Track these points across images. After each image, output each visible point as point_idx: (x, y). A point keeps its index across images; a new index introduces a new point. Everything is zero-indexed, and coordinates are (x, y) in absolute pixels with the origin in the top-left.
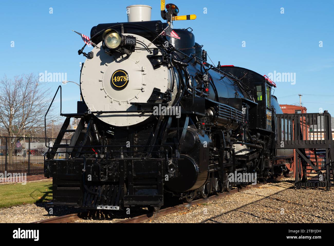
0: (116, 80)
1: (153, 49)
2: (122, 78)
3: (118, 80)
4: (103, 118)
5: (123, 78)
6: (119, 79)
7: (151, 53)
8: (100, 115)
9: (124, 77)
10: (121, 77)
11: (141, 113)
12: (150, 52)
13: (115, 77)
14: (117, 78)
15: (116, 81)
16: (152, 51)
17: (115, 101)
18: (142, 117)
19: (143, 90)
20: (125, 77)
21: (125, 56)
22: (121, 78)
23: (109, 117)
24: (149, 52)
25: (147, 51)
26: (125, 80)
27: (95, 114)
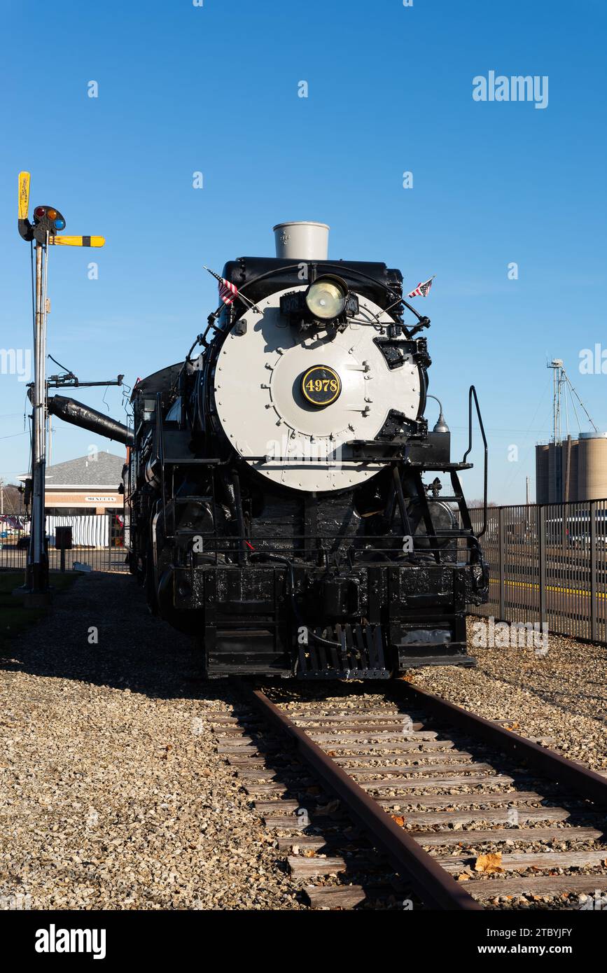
0: (312, 386)
1: (387, 325)
2: (326, 384)
3: (317, 389)
4: (270, 471)
5: (330, 385)
6: (319, 385)
7: (382, 333)
8: (263, 465)
9: (331, 383)
10: (324, 381)
11: (360, 463)
12: (381, 330)
13: (311, 382)
14: (314, 384)
15: (312, 390)
16: (385, 329)
17: (301, 435)
18: (363, 472)
19: (367, 413)
20: (334, 382)
21: (323, 334)
22: (324, 385)
23: (286, 471)
24: (377, 330)
25: (373, 327)
26: (333, 388)
27: (250, 463)
